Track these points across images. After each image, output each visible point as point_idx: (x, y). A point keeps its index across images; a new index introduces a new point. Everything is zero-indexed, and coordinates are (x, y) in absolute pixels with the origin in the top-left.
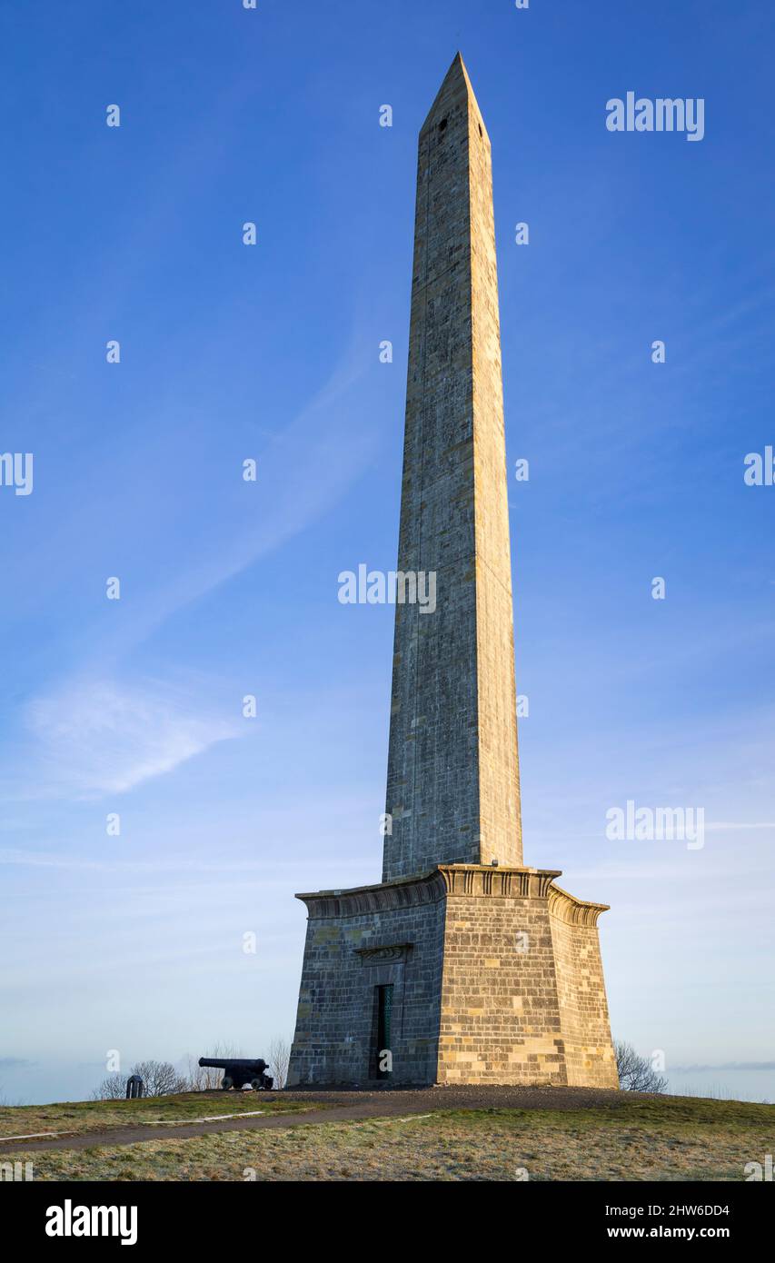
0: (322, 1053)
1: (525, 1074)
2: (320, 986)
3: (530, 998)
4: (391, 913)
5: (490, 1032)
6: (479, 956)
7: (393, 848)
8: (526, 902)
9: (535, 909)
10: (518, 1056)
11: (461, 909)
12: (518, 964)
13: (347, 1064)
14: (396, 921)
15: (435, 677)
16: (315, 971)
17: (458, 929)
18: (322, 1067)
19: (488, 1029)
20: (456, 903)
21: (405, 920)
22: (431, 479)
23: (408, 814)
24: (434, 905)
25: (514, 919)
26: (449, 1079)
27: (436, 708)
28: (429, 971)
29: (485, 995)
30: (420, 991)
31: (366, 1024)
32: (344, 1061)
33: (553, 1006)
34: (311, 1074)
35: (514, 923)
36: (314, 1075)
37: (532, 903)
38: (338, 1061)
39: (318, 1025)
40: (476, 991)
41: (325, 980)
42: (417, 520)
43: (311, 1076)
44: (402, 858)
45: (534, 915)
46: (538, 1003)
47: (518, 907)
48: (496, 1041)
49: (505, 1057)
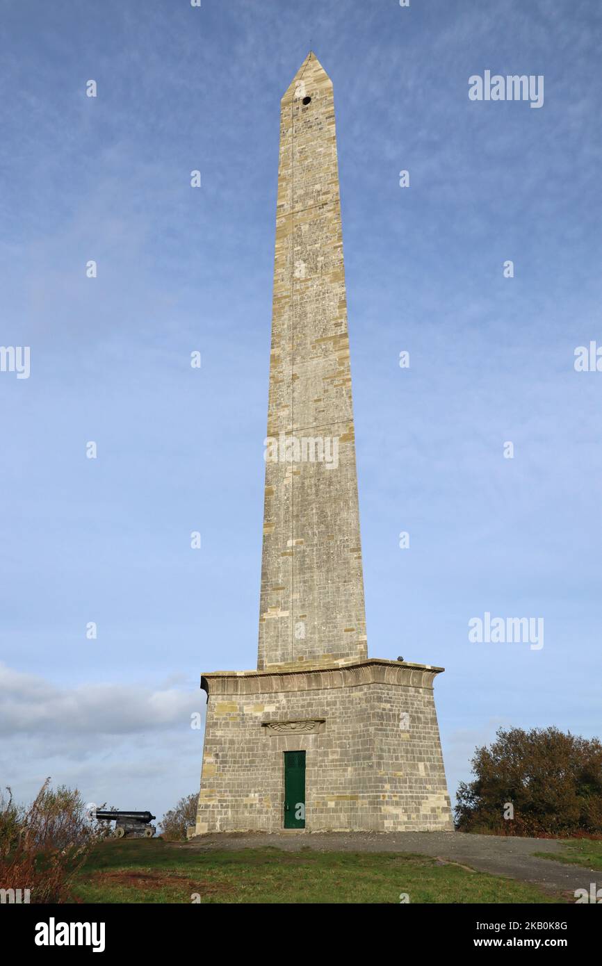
0: (227, 807)
1: (430, 823)
2: (222, 750)
3: (428, 764)
4: (299, 693)
5: (407, 790)
6: (397, 731)
7: (269, 640)
8: (421, 690)
9: (426, 696)
10: (425, 809)
11: (384, 693)
12: (420, 738)
13: (254, 815)
14: (303, 700)
15: (312, 510)
16: (218, 738)
17: (384, 709)
18: (227, 818)
19: (406, 788)
20: (381, 689)
21: (314, 699)
22: (303, 358)
23: (286, 614)
24: (348, 689)
25: (415, 703)
26: (387, 828)
27: (314, 534)
28: (345, 741)
29: (402, 762)
30: (336, 757)
31: (276, 783)
32: (250, 813)
33: (441, 770)
34: (218, 824)
35: (415, 706)
36: (221, 825)
37: (425, 691)
38: (243, 813)
39: (221, 783)
40: (397, 758)
41: (227, 746)
42: (289, 387)
43: (218, 826)
44: (280, 648)
45: (426, 700)
46: (433, 768)
47: (416, 694)
48: (412, 797)
49: (417, 810)
